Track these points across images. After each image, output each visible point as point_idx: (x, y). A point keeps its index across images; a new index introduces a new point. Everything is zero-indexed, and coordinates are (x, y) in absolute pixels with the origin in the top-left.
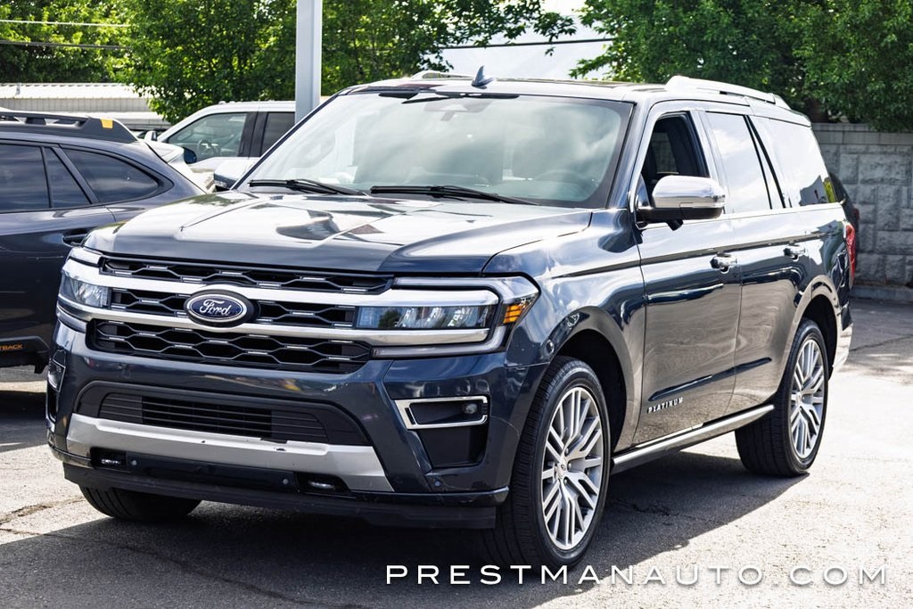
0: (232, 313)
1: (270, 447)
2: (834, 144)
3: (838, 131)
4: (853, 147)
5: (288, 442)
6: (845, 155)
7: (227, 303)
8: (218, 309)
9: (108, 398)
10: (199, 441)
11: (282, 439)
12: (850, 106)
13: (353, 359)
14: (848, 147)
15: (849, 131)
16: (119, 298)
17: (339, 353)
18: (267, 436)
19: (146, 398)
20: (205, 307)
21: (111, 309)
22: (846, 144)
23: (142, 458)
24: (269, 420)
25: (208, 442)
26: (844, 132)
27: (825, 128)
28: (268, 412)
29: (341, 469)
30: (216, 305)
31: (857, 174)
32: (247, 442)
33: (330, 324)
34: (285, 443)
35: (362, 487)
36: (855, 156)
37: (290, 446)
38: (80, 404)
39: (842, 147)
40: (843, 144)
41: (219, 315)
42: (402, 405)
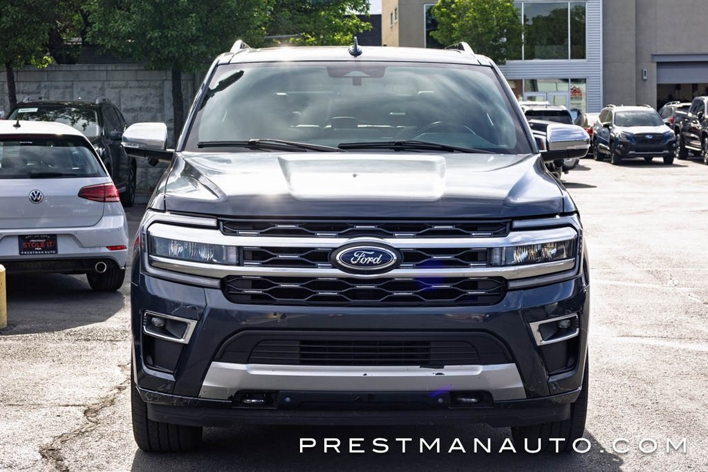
0: (384, 261)
1: (430, 373)
2: (100, 81)
3: (102, 71)
4: (116, 83)
5: (445, 366)
6: (109, 90)
7: (377, 253)
8: (370, 259)
9: (260, 344)
10: (361, 374)
11: (440, 365)
12: (130, 50)
13: (489, 292)
14: (111, 83)
15: (112, 70)
16: (249, 256)
17: (475, 288)
18: (425, 364)
19: (303, 342)
20: (356, 258)
21: (243, 265)
22: (110, 81)
23: (294, 394)
24: (428, 350)
25: (369, 374)
26: (107, 71)
27: (91, 68)
28: (428, 343)
29: (491, 385)
30: (367, 256)
31: (120, 104)
32: (408, 370)
33: (467, 264)
34: (443, 368)
35: (505, 398)
36: (118, 90)
37: (447, 370)
38: (224, 352)
39: (106, 83)
40: (107, 81)
41: (371, 264)
42: (534, 326)
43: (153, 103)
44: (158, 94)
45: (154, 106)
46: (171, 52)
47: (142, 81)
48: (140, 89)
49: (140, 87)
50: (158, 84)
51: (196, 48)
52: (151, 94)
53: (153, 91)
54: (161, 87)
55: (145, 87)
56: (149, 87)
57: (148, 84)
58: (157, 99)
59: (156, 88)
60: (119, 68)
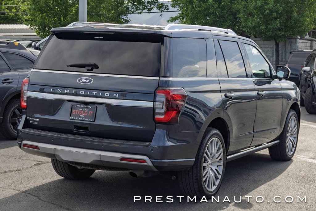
43: (269, 54)
44: (272, 50)
45: (270, 55)
46: (270, 34)
47: (266, 45)
48: (265, 48)
49: (265, 47)
50: (272, 46)
51: (280, 33)
52: (269, 50)
53: (270, 49)
54: (273, 48)
55: (267, 48)
56: (268, 47)
57: (268, 46)
58: (271, 52)
59: (271, 48)
60: (257, 40)
